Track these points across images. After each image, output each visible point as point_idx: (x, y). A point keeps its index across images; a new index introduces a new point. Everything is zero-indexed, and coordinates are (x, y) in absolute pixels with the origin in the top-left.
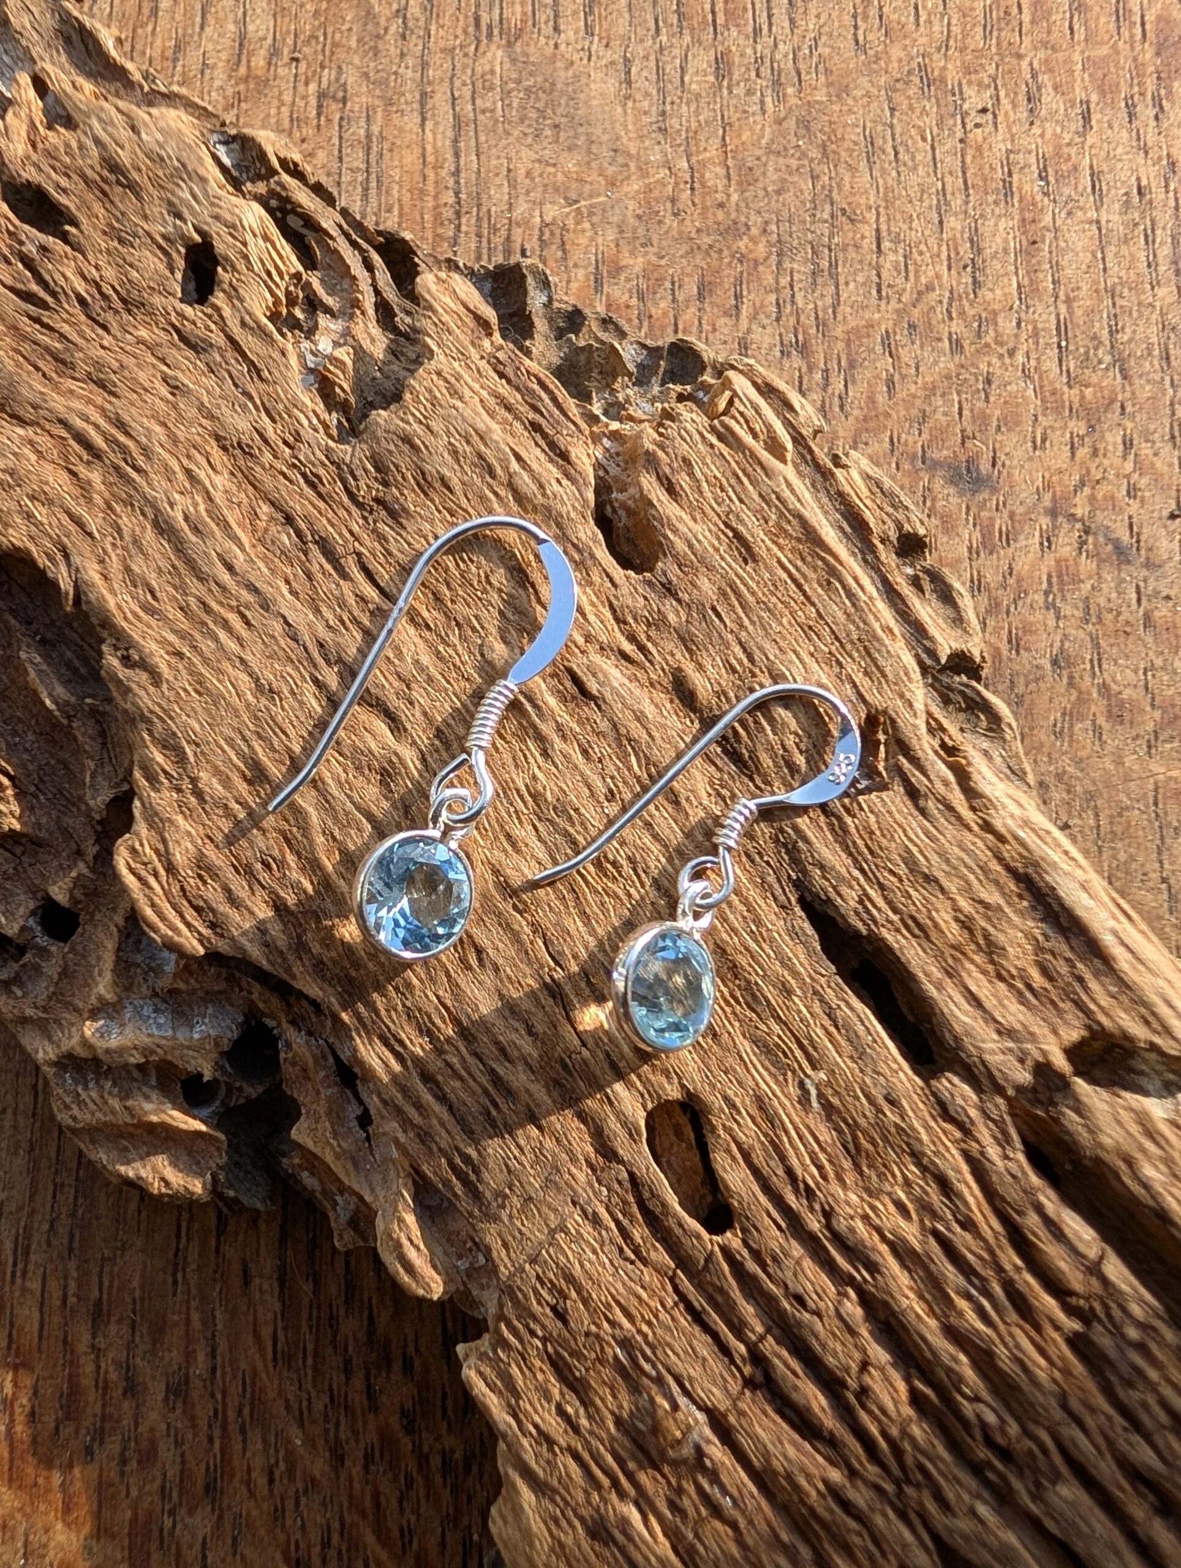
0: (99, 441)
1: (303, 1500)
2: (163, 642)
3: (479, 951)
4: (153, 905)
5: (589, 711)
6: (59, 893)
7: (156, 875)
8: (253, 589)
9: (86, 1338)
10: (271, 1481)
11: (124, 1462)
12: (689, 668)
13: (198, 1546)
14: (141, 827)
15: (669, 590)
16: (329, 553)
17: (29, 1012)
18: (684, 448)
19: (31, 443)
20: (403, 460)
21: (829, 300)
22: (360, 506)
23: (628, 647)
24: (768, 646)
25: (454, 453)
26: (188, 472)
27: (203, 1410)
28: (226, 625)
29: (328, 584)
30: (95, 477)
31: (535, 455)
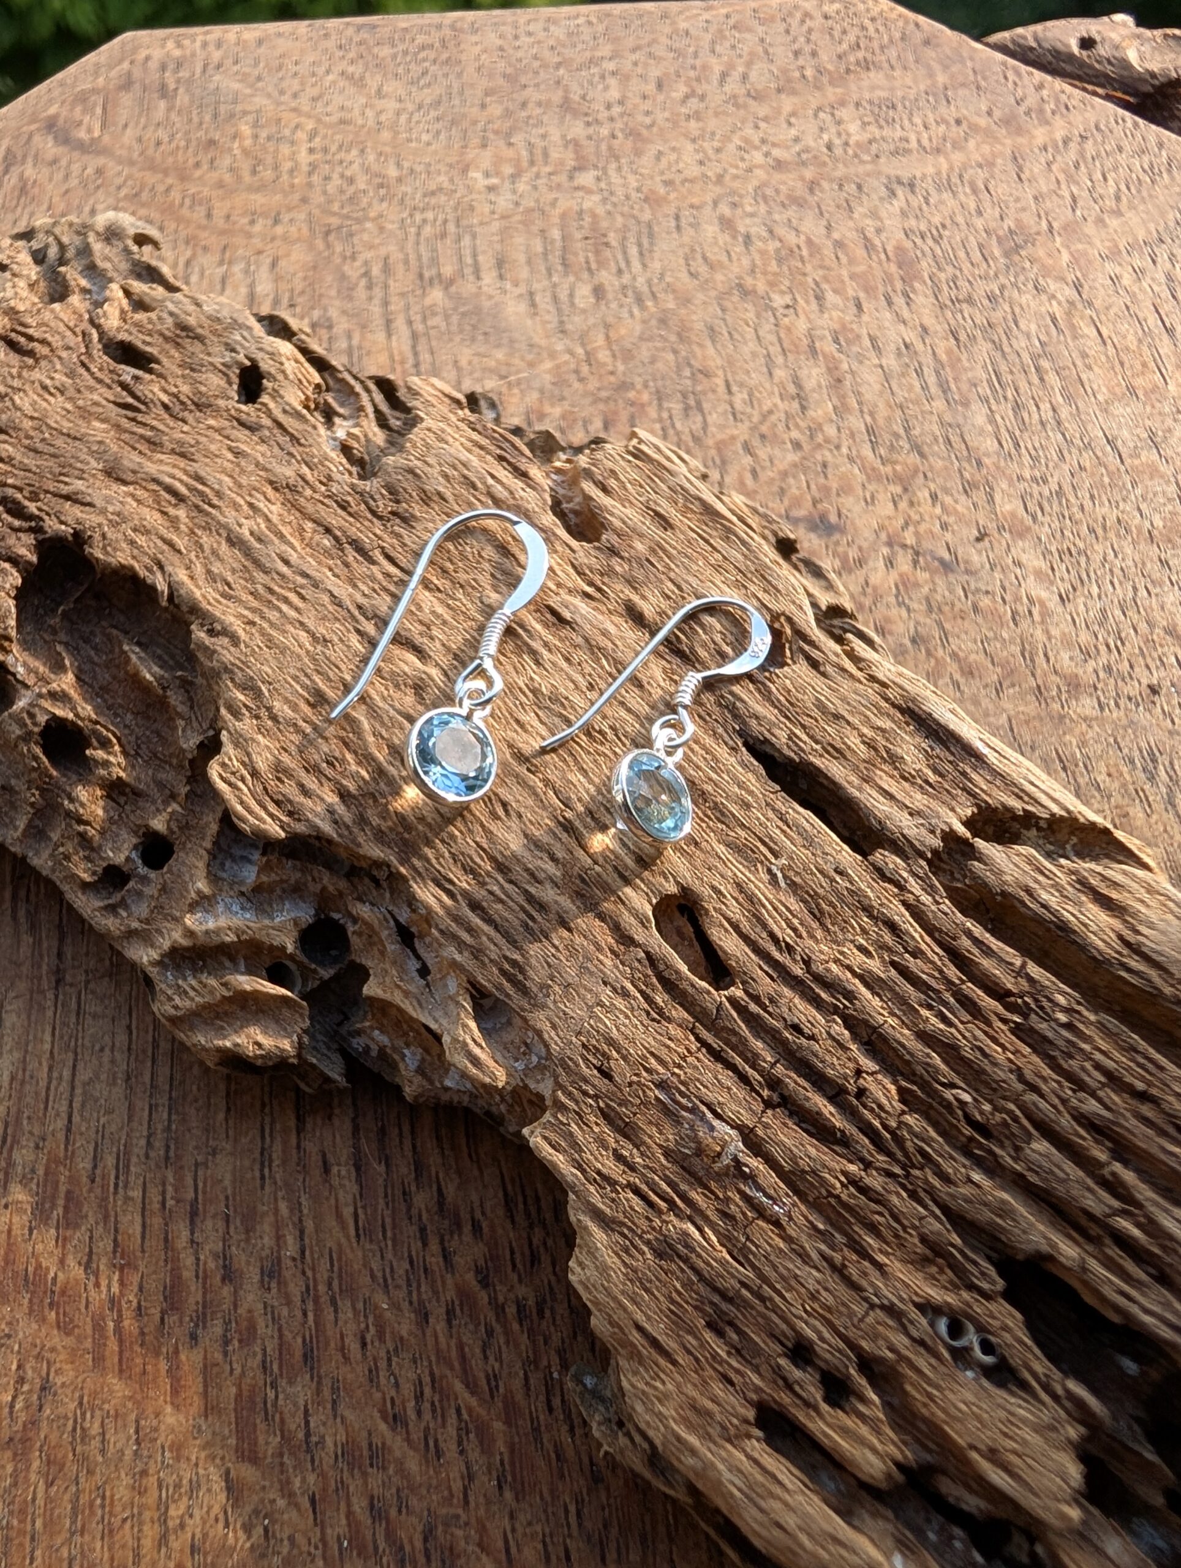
0: (183, 490)
1: (395, 1359)
2: (240, 616)
3: (505, 805)
4: (242, 803)
5: (565, 632)
6: (159, 824)
7: (243, 780)
8: (306, 576)
9: (185, 1234)
10: (364, 1345)
11: (226, 1342)
12: (636, 598)
13: (301, 1413)
14: (228, 748)
15: (613, 551)
16: (361, 550)
17: (135, 925)
18: (610, 465)
19: (133, 496)
20: (407, 484)
21: (699, 425)
22: (380, 518)
23: (589, 590)
24: (691, 579)
25: (446, 477)
26: (251, 505)
27: (295, 1289)
28: (286, 600)
29: (361, 568)
30: (181, 513)
31: (503, 474)
